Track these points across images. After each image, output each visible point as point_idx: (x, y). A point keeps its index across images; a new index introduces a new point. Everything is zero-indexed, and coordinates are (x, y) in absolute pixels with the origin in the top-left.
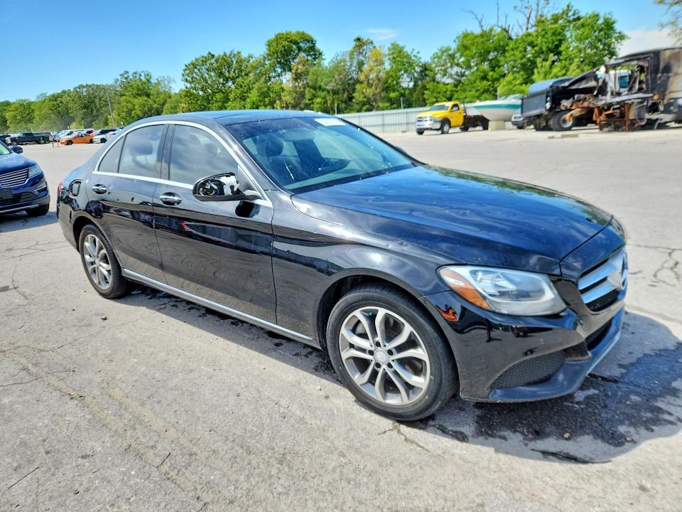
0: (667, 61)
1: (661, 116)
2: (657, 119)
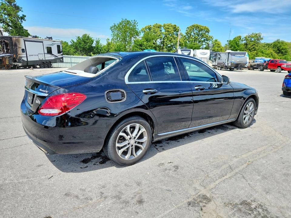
0: (15, 41)
1: (18, 64)
2: (17, 65)
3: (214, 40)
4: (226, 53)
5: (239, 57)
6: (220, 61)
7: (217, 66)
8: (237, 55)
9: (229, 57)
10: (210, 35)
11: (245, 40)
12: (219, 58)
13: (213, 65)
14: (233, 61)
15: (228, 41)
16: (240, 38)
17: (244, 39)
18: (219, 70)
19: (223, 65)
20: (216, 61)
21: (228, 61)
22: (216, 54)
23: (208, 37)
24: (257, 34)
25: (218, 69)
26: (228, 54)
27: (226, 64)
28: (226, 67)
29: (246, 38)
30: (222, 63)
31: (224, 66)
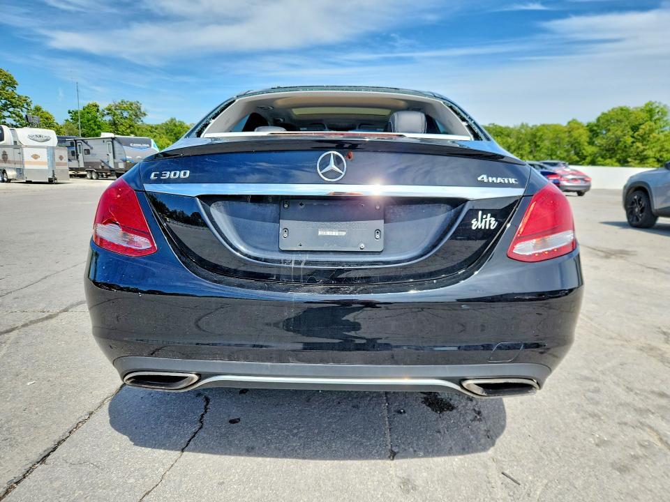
3: (32, 107)
4: (105, 140)
5: (139, 148)
6: (89, 158)
7: (82, 169)
8: (134, 145)
9: (116, 149)
10: (20, 94)
11: (108, 114)
12: (88, 152)
13: (71, 169)
14: (128, 157)
15: (69, 113)
16: (98, 110)
17: (106, 112)
18: (92, 178)
19: (102, 167)
20: (77, 158)
21: (114, 158)
22: (75, 141)
23: (14, 98)
24: (131, 104)
25: (88, 176)
26: (112, 142)
27: (112, 165)
28: (112, 170)
29: (110, 110)
30: (98, 163)
31: (107, 170)
